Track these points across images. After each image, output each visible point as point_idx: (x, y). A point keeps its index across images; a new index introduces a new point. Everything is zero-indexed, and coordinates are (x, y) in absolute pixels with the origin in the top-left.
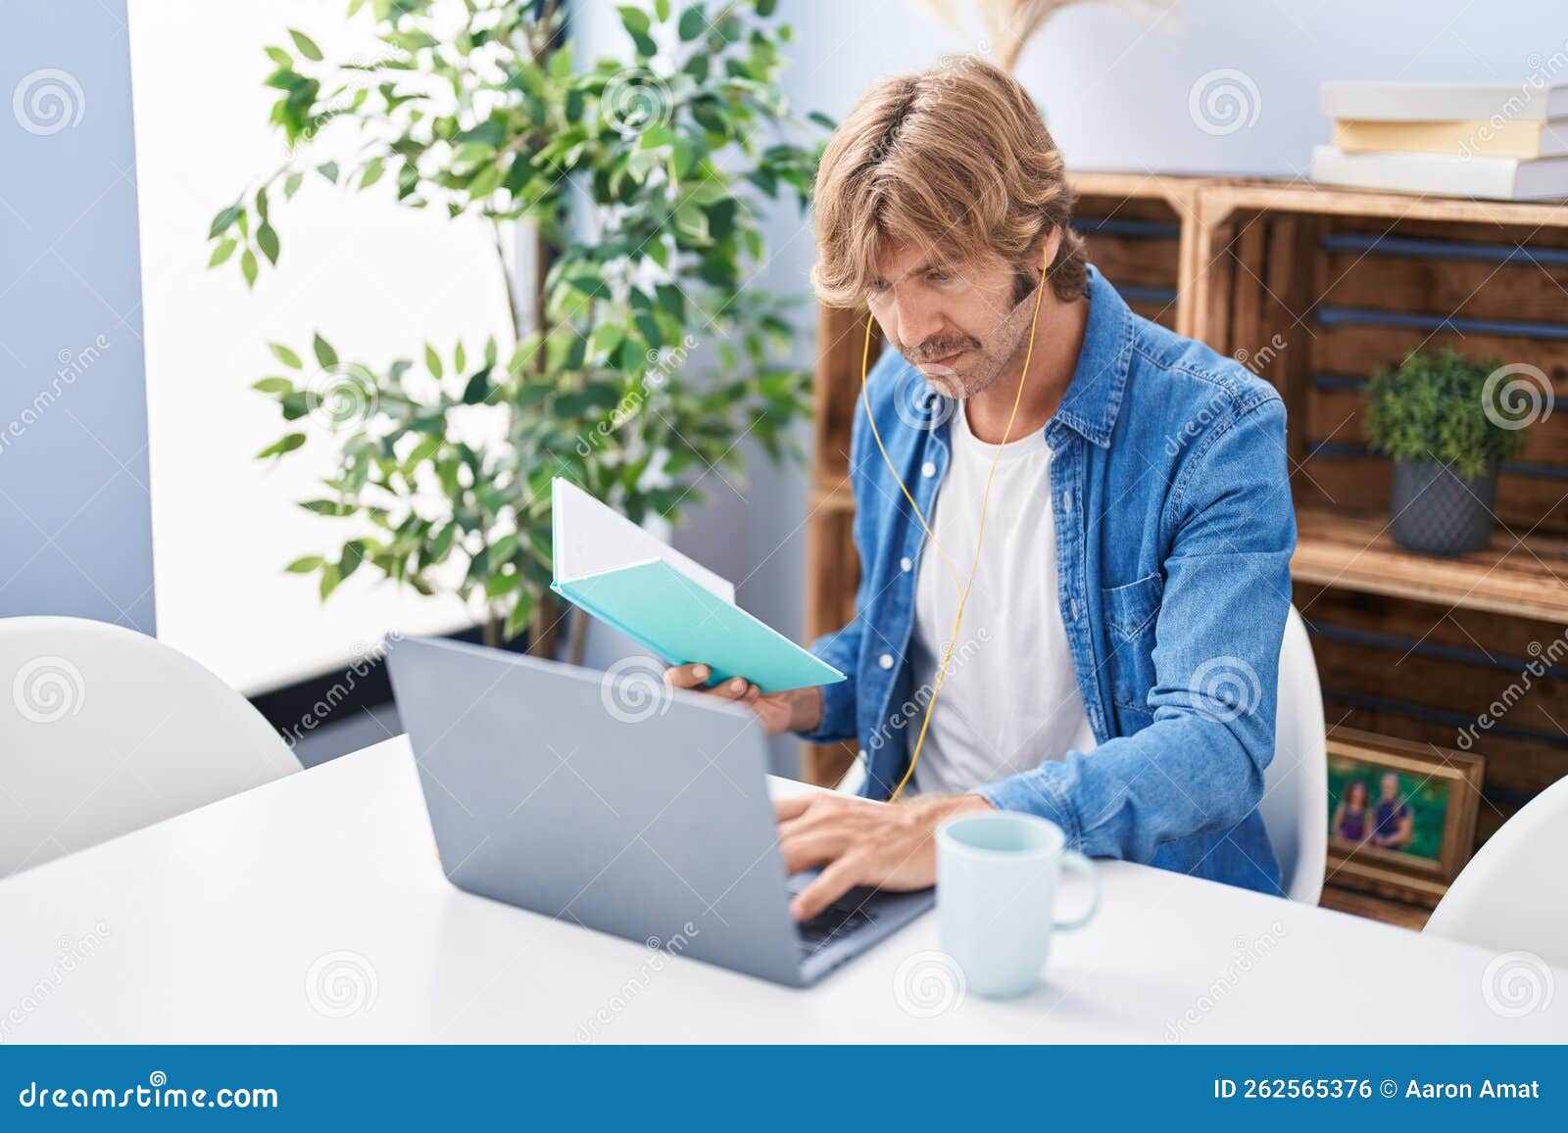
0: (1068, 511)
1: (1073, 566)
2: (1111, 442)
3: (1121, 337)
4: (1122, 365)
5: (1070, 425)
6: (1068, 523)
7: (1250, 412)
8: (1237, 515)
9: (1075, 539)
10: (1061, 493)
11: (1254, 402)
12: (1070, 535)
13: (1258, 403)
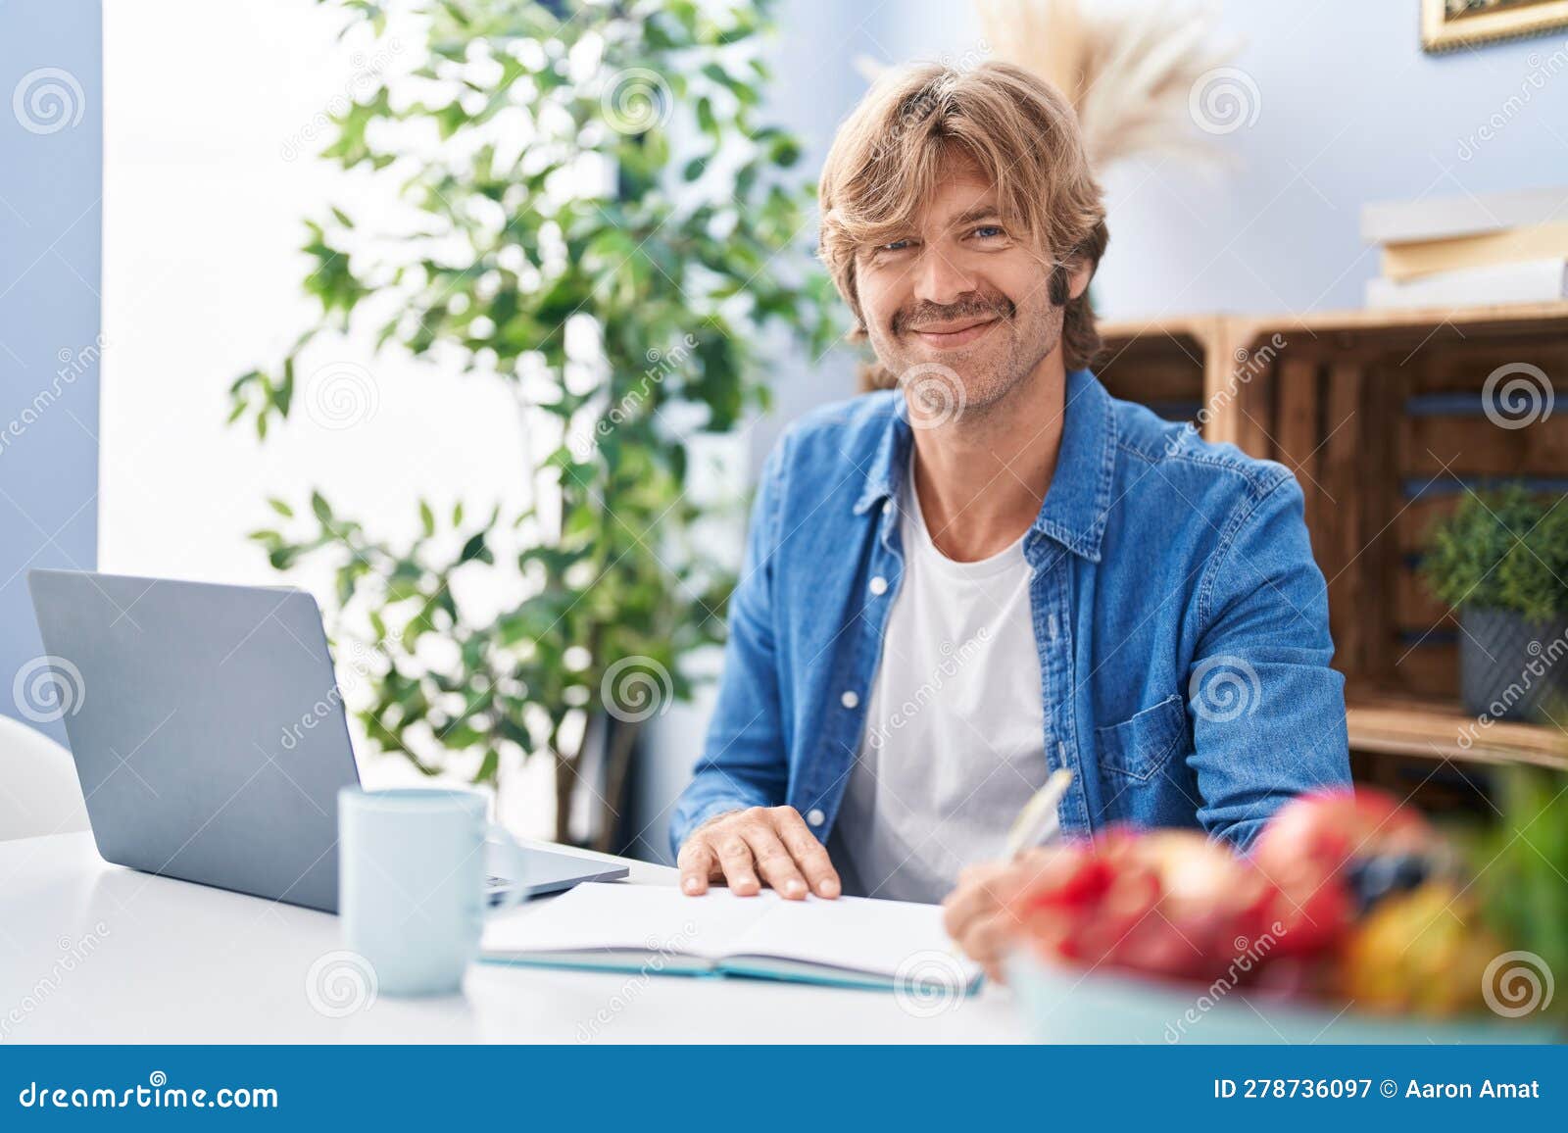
0: (1054, 638)
1: (1060, 701)
2: (1101, 552)
3: (1103, 431)
4: (1106, 466)
5: (1053, 535)
6: (1054, 652)
7: (1268, 494)
8: (1275, 605)
9: (1063, 670)
10: (1045, 616)
11: (1272, 483)
12: (1056, 666)
13: (1275, 484)
